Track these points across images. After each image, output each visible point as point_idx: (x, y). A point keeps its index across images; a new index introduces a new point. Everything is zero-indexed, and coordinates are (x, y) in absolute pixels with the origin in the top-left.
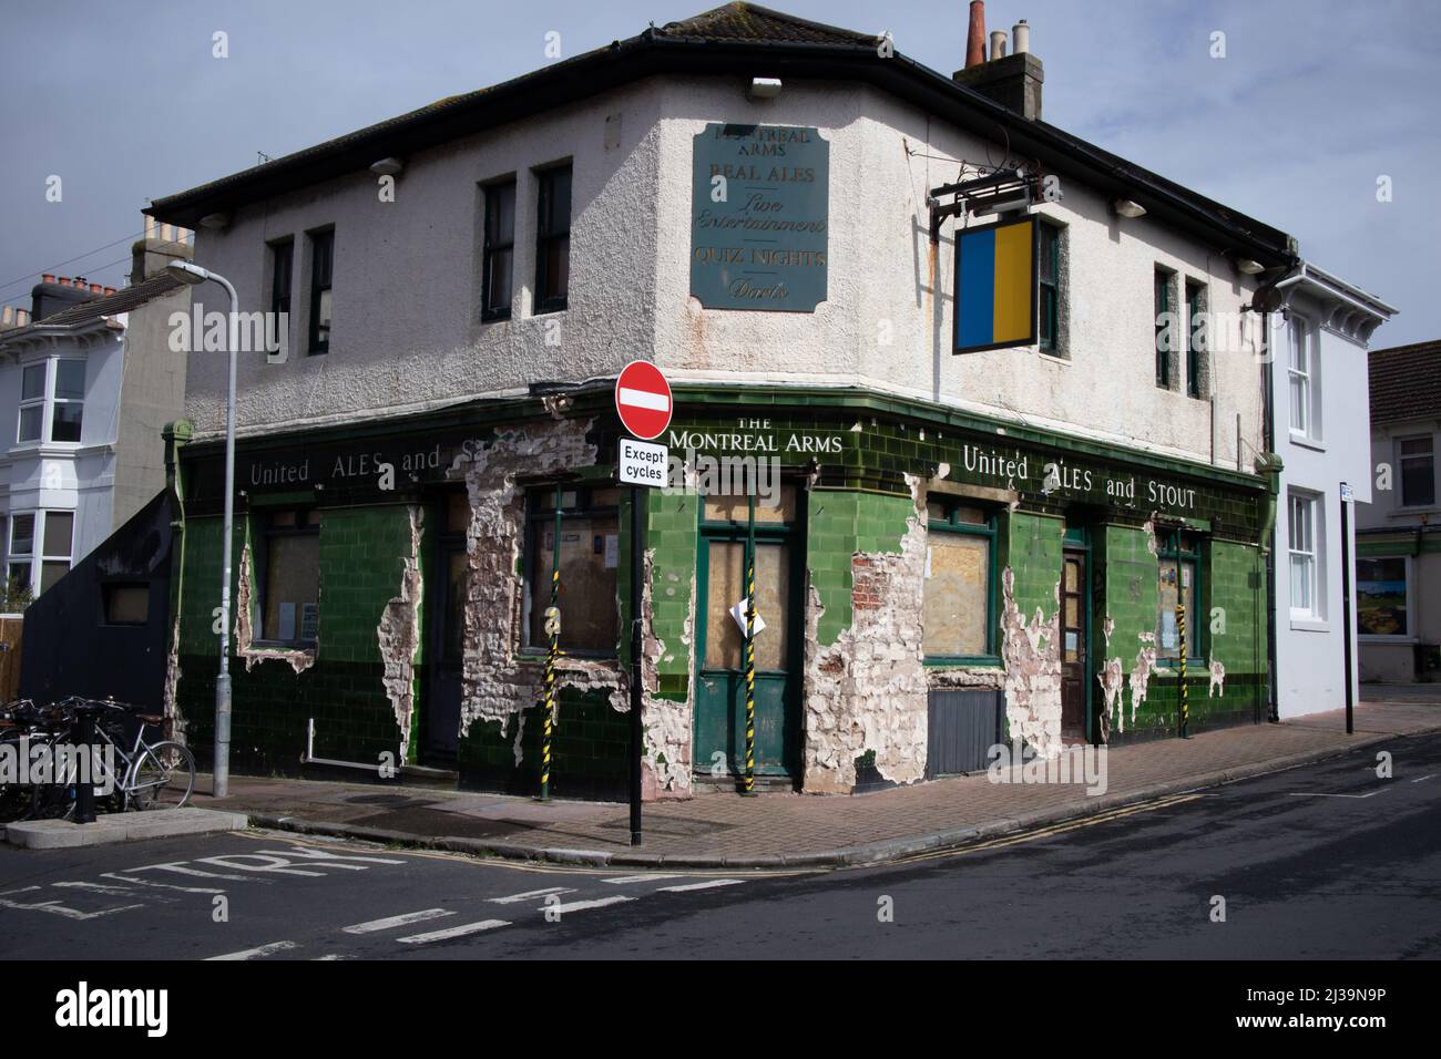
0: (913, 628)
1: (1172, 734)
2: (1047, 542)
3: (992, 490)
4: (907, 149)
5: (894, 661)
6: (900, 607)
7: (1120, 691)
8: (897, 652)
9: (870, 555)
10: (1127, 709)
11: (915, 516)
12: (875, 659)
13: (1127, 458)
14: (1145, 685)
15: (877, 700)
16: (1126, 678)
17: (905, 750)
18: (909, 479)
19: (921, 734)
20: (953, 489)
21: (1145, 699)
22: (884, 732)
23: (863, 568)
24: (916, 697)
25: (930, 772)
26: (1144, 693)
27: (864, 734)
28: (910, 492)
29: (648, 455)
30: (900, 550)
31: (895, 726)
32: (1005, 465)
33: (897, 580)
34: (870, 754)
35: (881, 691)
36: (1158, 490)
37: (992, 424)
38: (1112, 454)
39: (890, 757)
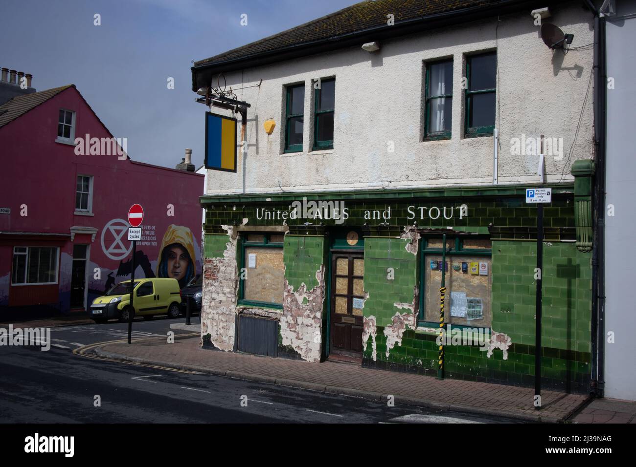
0: (230, 288)
1: (431, 373)
2: (311, 250)
3: (273, 227)
5: (221, 301)
6: (224, 279)
7: (374, 336)
8: (221, 297)
9: (210, 259)
10: (381, 348)
11: (230, 242)
12: (213, 299)
14: (401, 336)
15: (213, 315)
16: (380, 330)
17: (225, 337)
18: (225, 227)
19: (232, 332)
20: (252, 228)
21: (400, 345)
22: (215, 328)
23: (209, 264)
24: (231, 317)
25: (237, 347)
26: (400, 341)
27: (207, 326)
28: (227, 233)
30: (223, 257)
31: (221, 326)
33: (222, 268)
34: (209, 336)
35: (215, 312)
36: (415, 211)
37: (263, 197)
39: (218, 339)
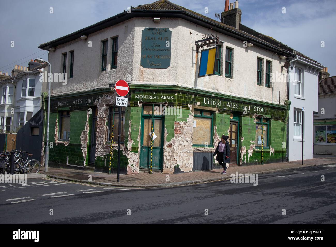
0: (190, 138)
1: (259, 164)
2: (226, 120)
3: (211, 108)
4: (191, 32)
5: (185, 145)
6: (187, 133)
7: (245, 153)
8: (185, 143)
9: (179, 122)
10: (247, 158)
11: (191, 114)
12: (180, 145)
13: (247, 101)
14: (252, 152)
15: (180, 154)
16: (247, 151)
17: (187, 165)
18: (189, 105)
19: (191, 161)
20: (202, 108)
21: (252, 155)
22: (182, 161)
23: (177, 125)
24: (190, 153)
25: (194, 169)
26: (252, 154)
27: (177, 161)
28: (190, 108)
29: (123, 100)
30: (187, 121)
31: (185, 159)
32: (215, 102)
33: (186, 128)
34: (178, 165)
35: (181, 152)
36: (257, 109)
37: (211, 93)
38: (243, 100)
39: (183, 166)
